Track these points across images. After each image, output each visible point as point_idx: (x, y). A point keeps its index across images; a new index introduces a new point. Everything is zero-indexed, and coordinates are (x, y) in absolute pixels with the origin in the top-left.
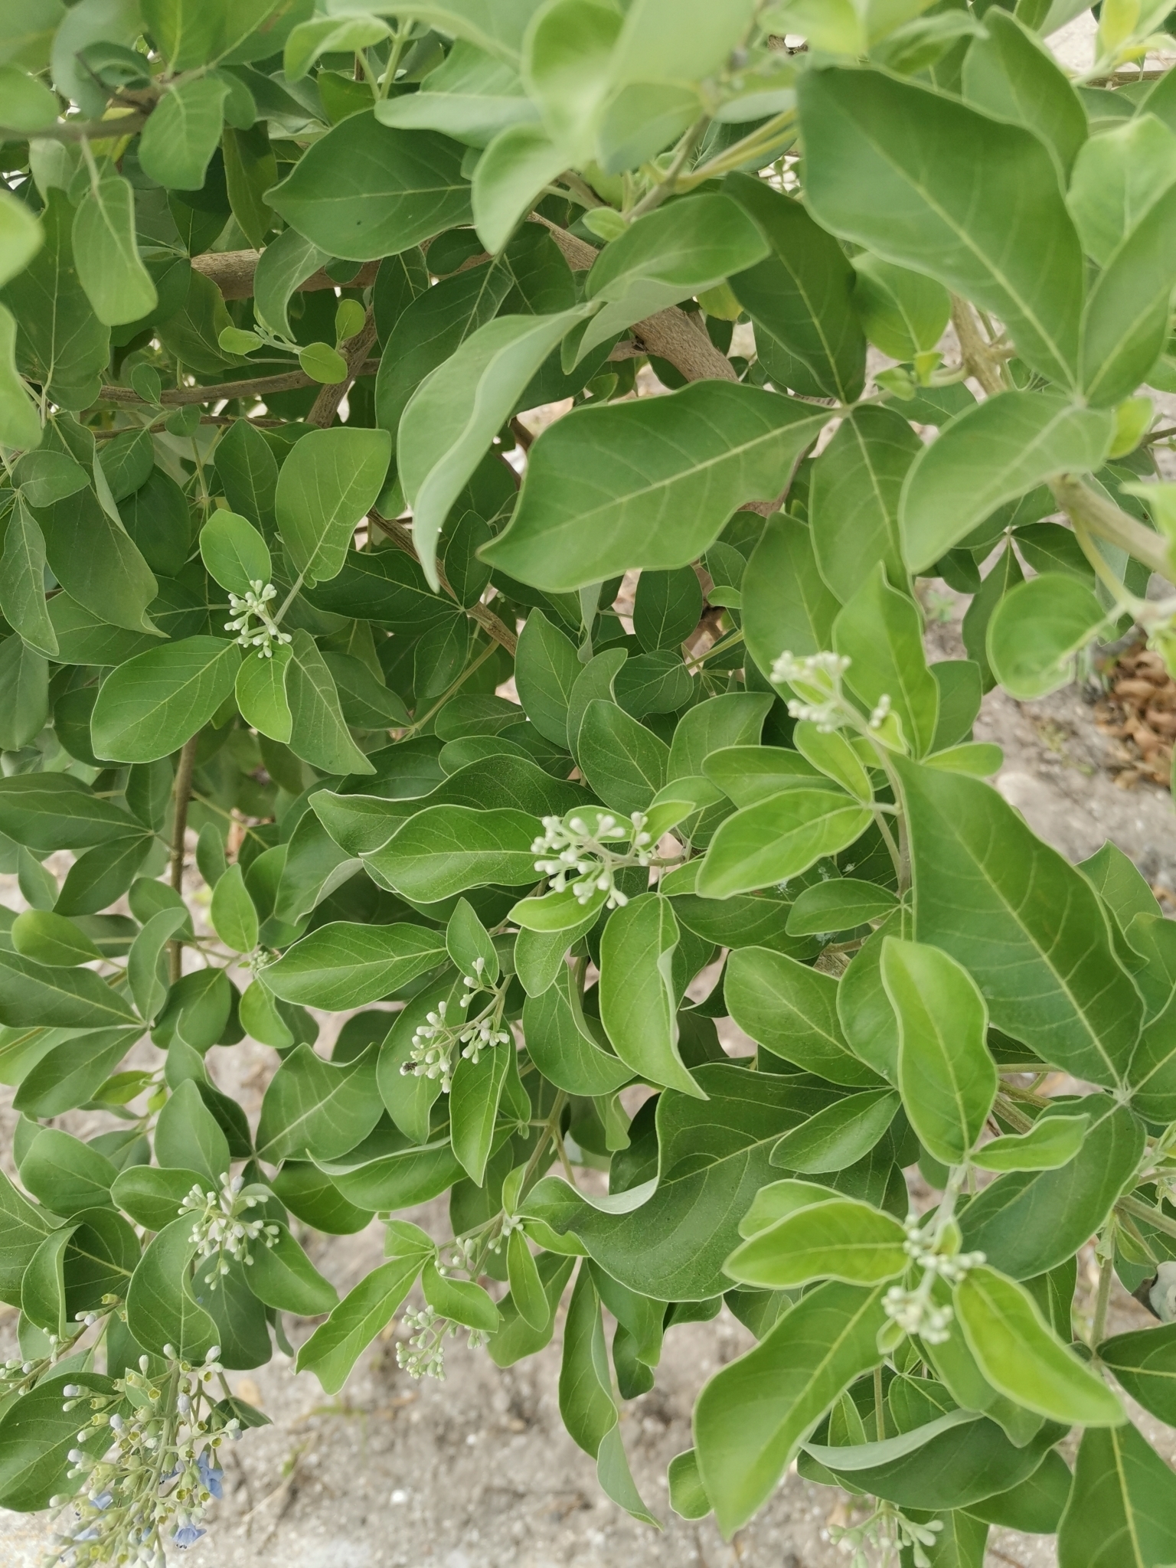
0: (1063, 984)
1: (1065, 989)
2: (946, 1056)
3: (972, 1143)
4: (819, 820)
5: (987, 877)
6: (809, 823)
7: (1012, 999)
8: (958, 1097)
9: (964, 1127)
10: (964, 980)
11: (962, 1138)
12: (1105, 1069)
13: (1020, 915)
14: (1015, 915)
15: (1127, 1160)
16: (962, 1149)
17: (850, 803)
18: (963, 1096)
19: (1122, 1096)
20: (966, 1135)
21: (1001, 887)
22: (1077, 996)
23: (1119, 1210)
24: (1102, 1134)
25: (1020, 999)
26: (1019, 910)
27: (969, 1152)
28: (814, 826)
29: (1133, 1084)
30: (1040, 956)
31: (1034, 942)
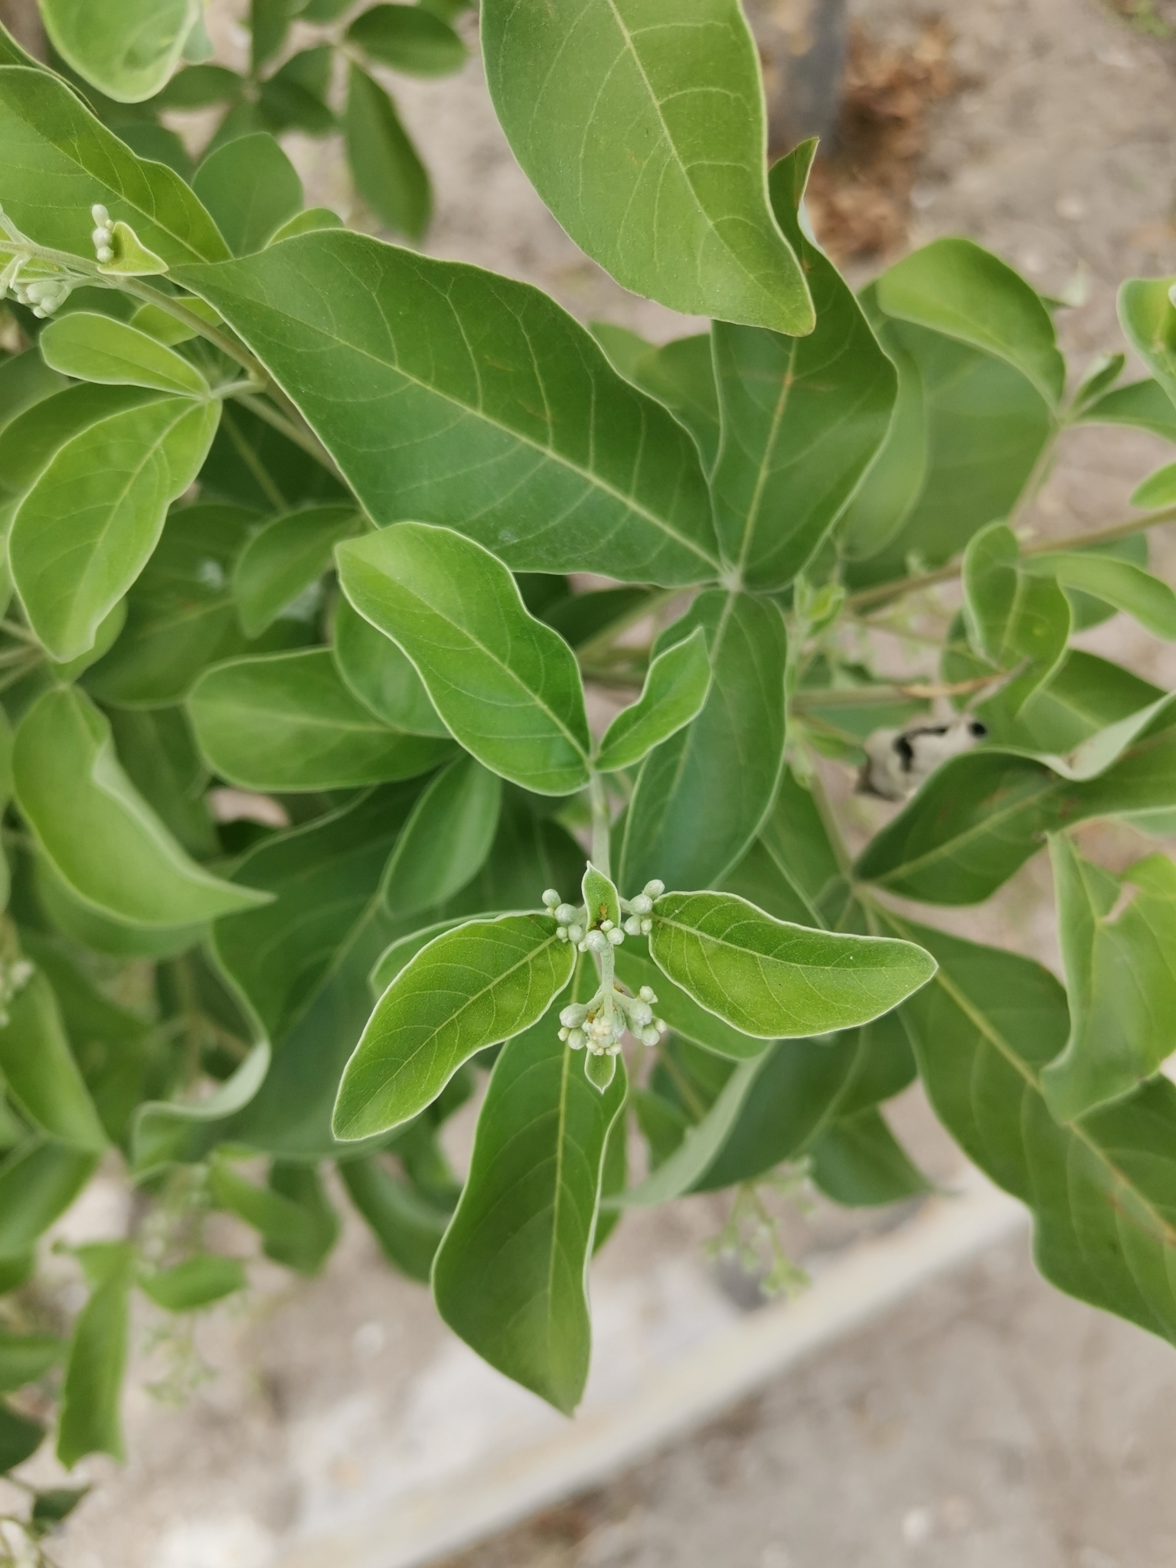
0: (590, 475)
1: (597, 481)
2: (495, 659)
3: (586, 745)
4: (149, 455)
5: (414, 380)
6: (138, 470)
7: (543, 529)
8: (539, 702)
9: (567, 734)
10: (458, 543)
11: (572, 748)
12: (695, 558)
13: (486, 410)
14: (480, 414)
15: (775, 650)
16: (579, 761)
17: (178, 406)
18: (543, 697)
19: (731, 580)
20: (574, 742)
21: (439, 385)
22: (615, 482)
23: (799, 712)
24: (733, 636)
25: (551, 524)
26: (481, 404)
27: (589, 760)
28: (147, 469)
29: (734, 558)
30: (543, 454)
31: (524, 439)
